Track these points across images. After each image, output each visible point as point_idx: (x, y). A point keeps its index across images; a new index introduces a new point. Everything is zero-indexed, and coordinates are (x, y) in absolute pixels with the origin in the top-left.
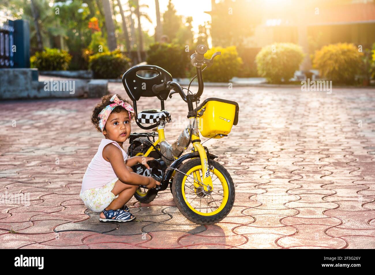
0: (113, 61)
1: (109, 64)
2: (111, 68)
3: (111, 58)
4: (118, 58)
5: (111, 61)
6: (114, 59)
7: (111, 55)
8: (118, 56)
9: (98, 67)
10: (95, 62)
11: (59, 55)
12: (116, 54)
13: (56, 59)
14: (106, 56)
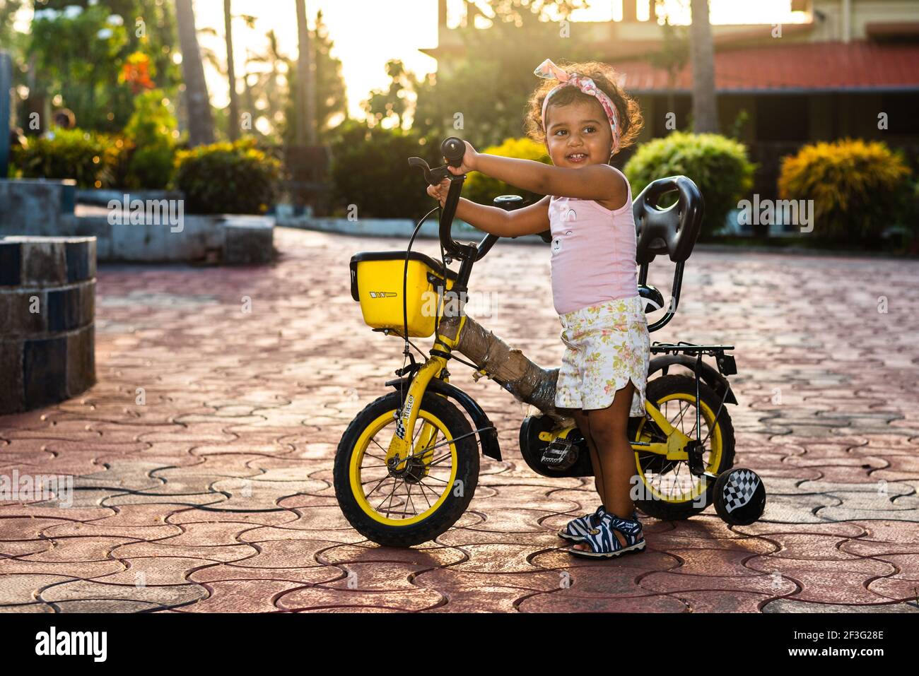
0: (241, 168)
1: (229, 174)
2: (233, 185)
3: (236, 159)
4: (254, 161)
5: (233, 167)
6: (243, 162)
7: (235, 152)
8: (252, 153)
9: (199, 183)
10: (192, 167)
11: (91, 148)
12: (246, 149)
13: (80, 158)
14: (221, 153)
